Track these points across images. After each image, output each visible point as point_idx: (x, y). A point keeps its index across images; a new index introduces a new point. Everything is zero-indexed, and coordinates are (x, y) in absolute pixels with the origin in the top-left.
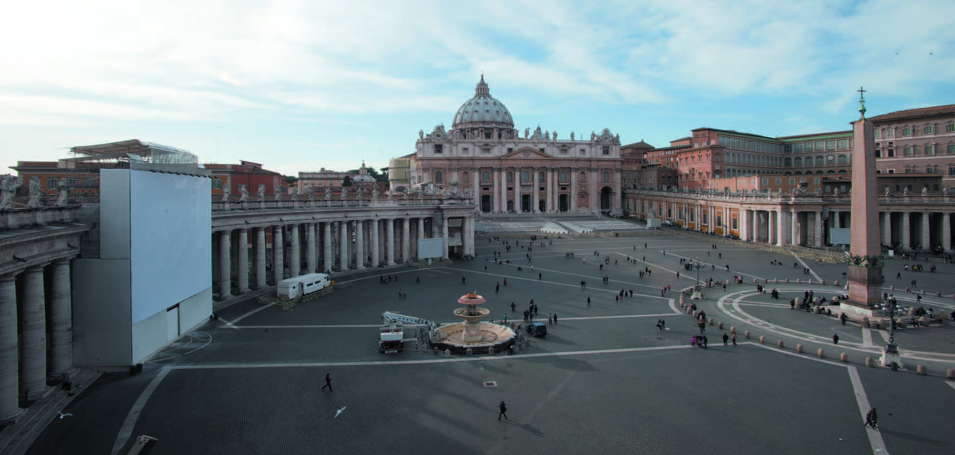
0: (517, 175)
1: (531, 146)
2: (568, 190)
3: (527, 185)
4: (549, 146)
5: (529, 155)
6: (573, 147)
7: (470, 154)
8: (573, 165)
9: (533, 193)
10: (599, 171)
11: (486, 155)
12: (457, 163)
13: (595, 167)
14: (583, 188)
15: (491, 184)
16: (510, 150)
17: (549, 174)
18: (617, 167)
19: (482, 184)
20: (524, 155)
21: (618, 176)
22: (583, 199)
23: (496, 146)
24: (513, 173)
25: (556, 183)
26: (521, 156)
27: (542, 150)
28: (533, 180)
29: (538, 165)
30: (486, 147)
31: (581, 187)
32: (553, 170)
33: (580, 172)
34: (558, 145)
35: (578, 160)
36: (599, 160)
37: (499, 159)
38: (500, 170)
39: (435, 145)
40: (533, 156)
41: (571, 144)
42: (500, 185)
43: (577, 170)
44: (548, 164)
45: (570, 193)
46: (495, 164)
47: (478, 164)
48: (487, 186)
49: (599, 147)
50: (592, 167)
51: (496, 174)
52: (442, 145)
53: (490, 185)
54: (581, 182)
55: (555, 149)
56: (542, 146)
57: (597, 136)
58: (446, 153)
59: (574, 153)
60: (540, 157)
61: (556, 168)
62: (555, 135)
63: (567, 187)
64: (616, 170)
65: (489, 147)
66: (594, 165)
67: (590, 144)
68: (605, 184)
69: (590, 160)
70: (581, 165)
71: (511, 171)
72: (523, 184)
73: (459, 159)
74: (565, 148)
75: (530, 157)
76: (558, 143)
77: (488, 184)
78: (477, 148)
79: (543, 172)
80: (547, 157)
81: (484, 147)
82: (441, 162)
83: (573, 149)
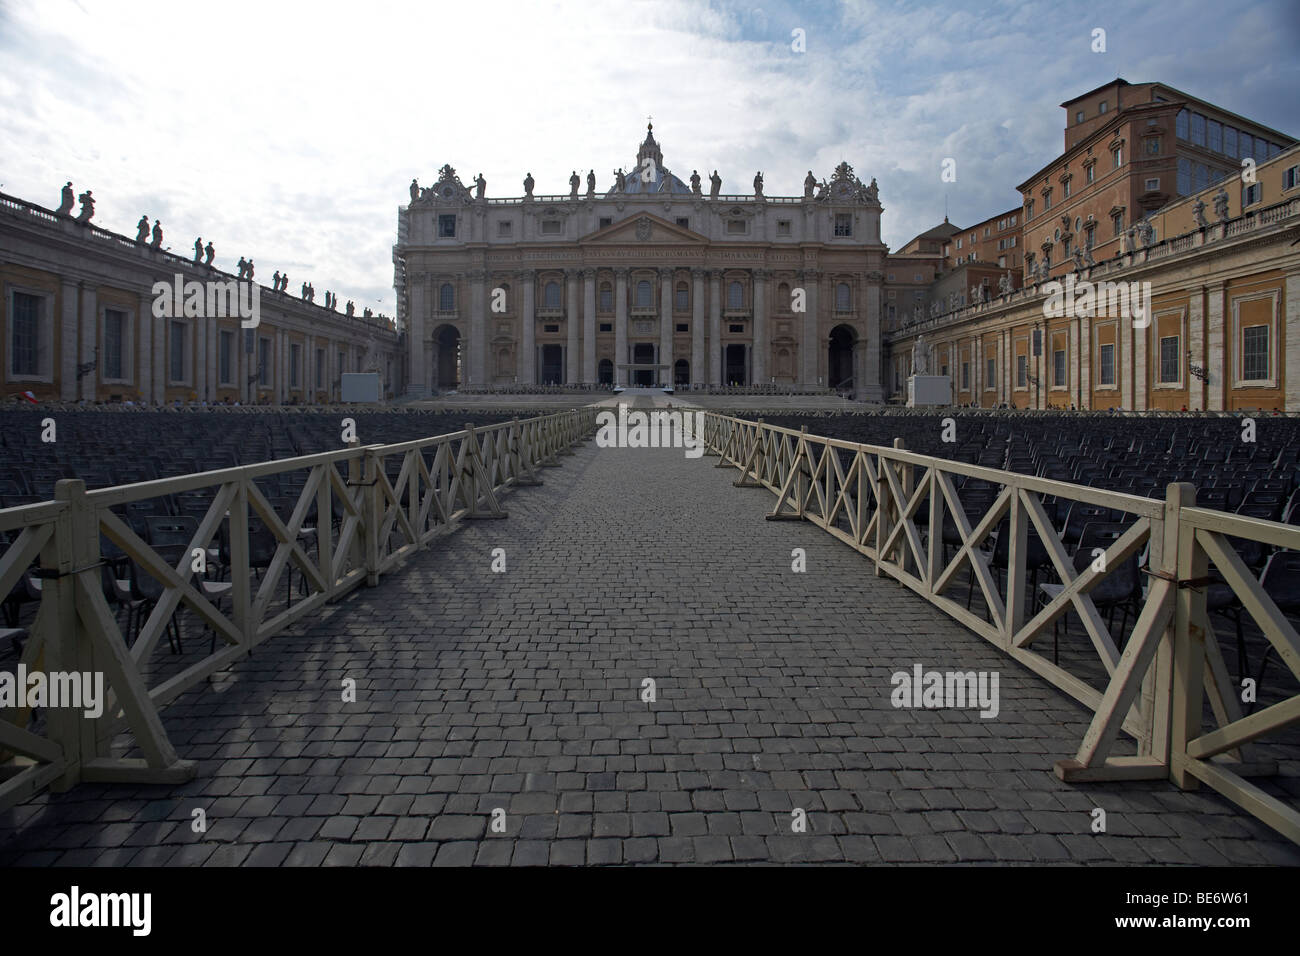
0: (621, 287)
1: (655, 211)
2: (746, 333)
3: (644, 317)
4: (697, 211)
5: (650, 234)
6: (760, 212)
7: (515, 237)
8: (757, 262)
9: (660, 339)
10: (826, 282)
11: (551, 238)
12: (482, 259)
13: (815, 268)
14: (784, 328)
15: (561, 314)
16: (605, 222)
17: (698, 286)
18: (869, 272)
19: (540, 315)
20: (638, 235)
21: (873, 293)
22: (783, 359)
23: (574, 213)
24: (612, 282)
25: (716, 311)
26: (630, 236)
27: (683, 222)
28: (659, 305)
29: (669, 260)
30: (551, 218)
31: (780, 324)
32: (707, 276)
33: (778, 282)
34: (723, 209)
35: (769, 249)
36: (823, 250)
37: (579, 246)
38: (581, 276)
39: (440, 217)
40: (659, 236)
41: (753, 204)
42: (581, 316)
43: (769, 276)
44: (694, 259)
45: (752, 340)
46: (570, 261)
47: (531, 262)
48: (551, 318)
49: (825, 215)
50: (806, 268)
51: (572, 286)
52: (454, 216)
53: (558, 318)
54: (780, 312)
55: (715, 219)
56: (682, 212)
57: (820, 185)
58: (463, 236)
59: (759, 231)
60: (675, 240)
61: (716, 270)
62: (716, 181)
63: (744, 324)
64: (868, 277)
65: (558, 218)
66: (811, 262)
67: (803, 206)
68: (839, 316)
69: (801, 249)
70: (779, 262)
71: (605, 278)
72: (634, 313)
73: (487, 250)
74: (739, 217)
75: (652, 241)
76: (721, 203)
77: (554, 314)
78: (530, 220)
79: (683, 279)
80: (693, 239)
81: (545, 218)
82: (451, 259)
83: (759, 219)
